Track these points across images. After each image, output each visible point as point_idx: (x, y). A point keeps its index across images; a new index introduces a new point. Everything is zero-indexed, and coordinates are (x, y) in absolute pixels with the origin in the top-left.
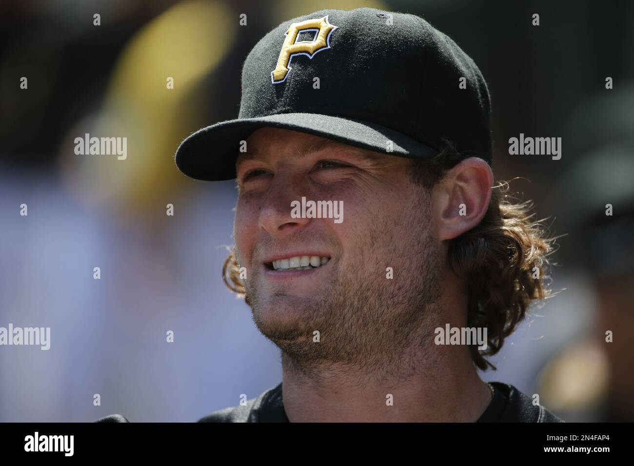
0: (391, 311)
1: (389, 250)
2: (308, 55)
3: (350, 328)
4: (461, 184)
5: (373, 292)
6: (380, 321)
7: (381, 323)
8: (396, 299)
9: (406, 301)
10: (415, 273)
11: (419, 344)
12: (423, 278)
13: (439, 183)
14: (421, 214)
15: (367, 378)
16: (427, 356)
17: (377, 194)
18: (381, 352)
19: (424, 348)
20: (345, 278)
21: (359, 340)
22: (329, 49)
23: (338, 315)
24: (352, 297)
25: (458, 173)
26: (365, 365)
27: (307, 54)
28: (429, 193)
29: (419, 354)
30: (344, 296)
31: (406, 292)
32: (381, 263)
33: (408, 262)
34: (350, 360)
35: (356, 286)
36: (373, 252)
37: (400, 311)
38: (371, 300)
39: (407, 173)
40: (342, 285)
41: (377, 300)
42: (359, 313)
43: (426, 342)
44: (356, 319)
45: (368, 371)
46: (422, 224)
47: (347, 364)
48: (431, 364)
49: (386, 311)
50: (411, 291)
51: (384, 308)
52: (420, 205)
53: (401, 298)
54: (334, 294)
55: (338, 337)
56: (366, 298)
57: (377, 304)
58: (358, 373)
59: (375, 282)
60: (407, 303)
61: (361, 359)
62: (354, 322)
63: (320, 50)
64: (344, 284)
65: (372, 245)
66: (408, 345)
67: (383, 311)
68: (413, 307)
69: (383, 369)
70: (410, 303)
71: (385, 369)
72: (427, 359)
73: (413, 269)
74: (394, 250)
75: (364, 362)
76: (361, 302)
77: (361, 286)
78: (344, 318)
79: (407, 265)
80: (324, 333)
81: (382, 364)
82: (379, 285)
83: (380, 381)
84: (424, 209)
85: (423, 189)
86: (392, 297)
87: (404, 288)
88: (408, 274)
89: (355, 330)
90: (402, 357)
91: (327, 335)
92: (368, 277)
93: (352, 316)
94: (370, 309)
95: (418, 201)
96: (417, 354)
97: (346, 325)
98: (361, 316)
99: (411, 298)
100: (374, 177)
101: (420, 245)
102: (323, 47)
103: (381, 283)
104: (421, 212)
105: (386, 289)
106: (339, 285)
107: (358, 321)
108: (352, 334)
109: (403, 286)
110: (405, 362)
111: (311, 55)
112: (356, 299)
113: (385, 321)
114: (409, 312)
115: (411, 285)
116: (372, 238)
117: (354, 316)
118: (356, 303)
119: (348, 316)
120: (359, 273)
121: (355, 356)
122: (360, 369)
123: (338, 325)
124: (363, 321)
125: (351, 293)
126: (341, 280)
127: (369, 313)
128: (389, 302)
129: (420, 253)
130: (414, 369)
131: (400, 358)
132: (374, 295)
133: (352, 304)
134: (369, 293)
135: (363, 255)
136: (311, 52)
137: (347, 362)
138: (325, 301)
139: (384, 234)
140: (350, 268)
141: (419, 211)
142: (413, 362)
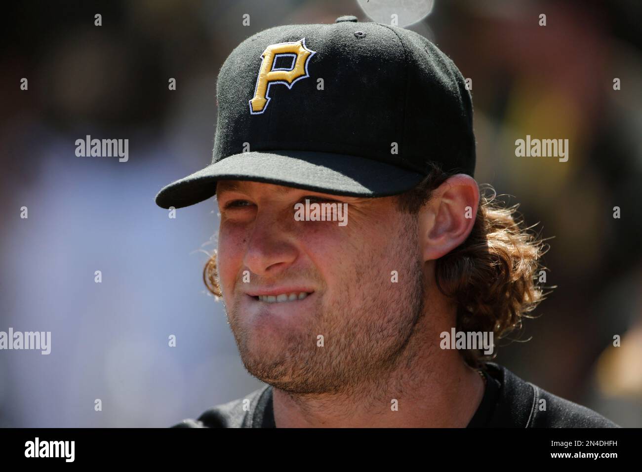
0: (381, 346)
1: (376, 284)
2: (287, 85)
3: (338, 366)
4: (447, 201)
5: (361, 328)
6: (369, 356)
7: (370, 357)
8: (385, 332)
9: (396, 333)
10: (404, 304)
11: (405, 365)
12: (413, 306)
13: (425, 205)
14: (409, 241)
15: (355, 407)
16: (413, 377)
17: (361, 228)
18: (368, 379)
19: (410, 369)
20: (330, 314)
21: (347, 374)
22: (308, 78)
23: (323, 353)
24: (338, 334)
25: (443, 192)
26: (352, 394)
27: (285, 84)
28: (416, 217)
29: (406, 376)
30: (329, 333)
31: (396, 324)
32: (368, 298)
33: (398, 293)
34: (337, 391)
35: (343, 322)
36: (359, 289)
37: (391, 344)
38: (359, 336)
39: (393, 202)
40: (327, 321)
41: (365, 336)
42: (347, 350)
43: (412, 363)
44: (343, 357)
45: (356, 399)
46: (411, 251)
47: (334, 394)
48: (417, 384)
49: (375, 345)
50: (401, 323)
51: (374, 342)
52: (407, 232)
53: (391, 331)
54: (319, 330)
55: (326, 376)
56: (354, 335)
57: (365, 339)
58: (345, 402)
59: (363, 317)
60: (398, 335)
61: (348, 389)
62: (342, 360)
63: (298, 79)
64: (329, 320)
65: (358, 281)
66: (394, 369)
67: (372, 346)
68: (404, 337)
69: (370, 395)
70: (400, 335)
71: (372, 396)
72: (413, 380)
73: (403, 299)
74: (382, 284)
75: (351, 391)
76: (348, 339)
77: (348, 322)
78: (331, 356)
79: (396, 297)
80: (311, 373)
81: (369, 392)
82: (367, 320)
83: (368, 408)
84: (411, 235)
85: (409, 215)
86: (382, 331)
87: (394, 320)
88: (396, 306)
89: (343, 367)
90: (389, 382)
91: (314, 375)
92: (355, 314)
93: (339, 354)
94: (358, 345)
95: (405, 229)
96: (404, 376)
97: (334, 363)
98: (349, 353)
99: (401, 329)
100: (359, 211)
101: (409, 274)
102: (301, 76)
103: (369, 318)
104: (408, 239)
105: (374, 324)
106: (324, 320)
107: (346, 358)
108: (340, 371)
109: (392, 319)
110: (392, 386)
111: (290, 84)
112: (343, 336)
113: (375, 355)
114: (400, 343)
115: (401, 316)
116: (358, 273)
117: (342, 354)
118: (343, 340)
119: (335, 354)
120: (346, 310)
121: (342, 387)
122: (347, 398)
123: (325, 364)
124: (352, 357)
125: (337, 330)
126: (326, 316)
127: (358, 349)
128: (379, 336)
129: (409, 282)
130: (401, 392)
131: (387, 383)
132: (362, 331)
133: (338, 341)
134: (357, 330)
135: (348, 292)
136: (290, 81)
137: (334, 393)
138: (309, 336)
139: (370, 269)
140: (336, 305)
141: (406, 238)
142: (400, 385)
